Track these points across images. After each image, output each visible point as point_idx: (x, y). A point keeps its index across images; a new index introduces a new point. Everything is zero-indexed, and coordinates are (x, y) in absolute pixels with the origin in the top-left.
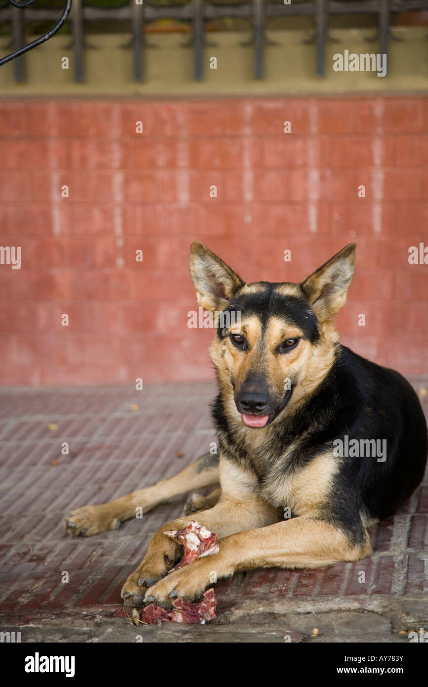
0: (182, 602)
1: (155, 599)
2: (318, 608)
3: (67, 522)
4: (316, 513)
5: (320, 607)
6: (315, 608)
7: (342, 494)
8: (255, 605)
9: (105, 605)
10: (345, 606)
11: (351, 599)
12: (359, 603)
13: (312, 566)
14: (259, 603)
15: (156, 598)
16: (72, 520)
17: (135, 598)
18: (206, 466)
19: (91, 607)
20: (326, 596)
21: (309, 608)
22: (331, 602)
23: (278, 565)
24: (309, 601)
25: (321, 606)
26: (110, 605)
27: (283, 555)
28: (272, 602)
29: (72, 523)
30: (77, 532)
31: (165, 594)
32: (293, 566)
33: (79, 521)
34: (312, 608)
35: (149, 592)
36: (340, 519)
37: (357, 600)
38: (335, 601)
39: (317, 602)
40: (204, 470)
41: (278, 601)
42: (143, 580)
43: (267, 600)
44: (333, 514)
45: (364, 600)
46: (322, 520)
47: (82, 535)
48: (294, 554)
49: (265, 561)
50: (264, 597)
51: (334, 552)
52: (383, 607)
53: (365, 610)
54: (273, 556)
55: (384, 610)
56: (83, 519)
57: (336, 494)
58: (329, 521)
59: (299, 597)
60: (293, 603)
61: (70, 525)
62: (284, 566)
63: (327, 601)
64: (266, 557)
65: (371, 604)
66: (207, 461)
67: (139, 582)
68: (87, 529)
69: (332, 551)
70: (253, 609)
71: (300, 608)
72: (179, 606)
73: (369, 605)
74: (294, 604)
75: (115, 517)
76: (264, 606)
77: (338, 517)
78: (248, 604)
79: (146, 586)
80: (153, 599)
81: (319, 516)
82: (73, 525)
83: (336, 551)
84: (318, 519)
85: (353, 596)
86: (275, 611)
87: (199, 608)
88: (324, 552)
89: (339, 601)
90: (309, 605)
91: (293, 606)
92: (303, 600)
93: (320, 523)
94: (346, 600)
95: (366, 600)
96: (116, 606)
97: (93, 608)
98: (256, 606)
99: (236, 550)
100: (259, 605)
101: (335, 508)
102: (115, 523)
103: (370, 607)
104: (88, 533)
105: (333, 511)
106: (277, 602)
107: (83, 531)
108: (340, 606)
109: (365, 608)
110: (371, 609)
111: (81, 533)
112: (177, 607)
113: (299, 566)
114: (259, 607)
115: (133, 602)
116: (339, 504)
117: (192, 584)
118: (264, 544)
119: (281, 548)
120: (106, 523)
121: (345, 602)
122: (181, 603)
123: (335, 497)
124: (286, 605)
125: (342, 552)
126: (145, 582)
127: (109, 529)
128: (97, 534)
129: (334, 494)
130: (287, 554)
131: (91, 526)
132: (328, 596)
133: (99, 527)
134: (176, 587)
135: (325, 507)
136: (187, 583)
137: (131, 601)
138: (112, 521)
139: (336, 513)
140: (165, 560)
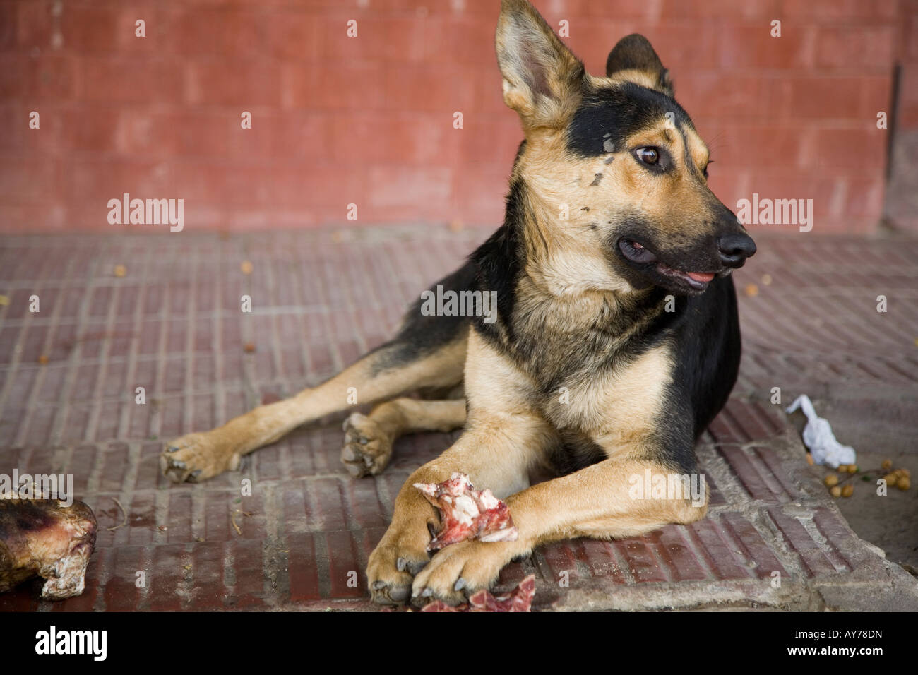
0: (486, 597)
1: (433, 593)
2: (681, 600)
3: (170, 461)
4: (640, 449)
5: (683, 599)
6: (675, 600)
7: (676, 418)
8: (582, 598)
9: (335, 601)
10: (722, 597)
11: (730, 585)
12: (744, 592)
13: (632, 533)
14: (587, 594)
15: (435, 591)
16: (178, 457)
17: (394, 590)
18: (386, 367)
19: (313, 604)
20: (693, 582)
21: (665, 601)
22: (700, 591)
23: (589, 533)
24: (666, 590)
25: (684, 597)
26: (344, 600)
27: (599, 518)
28: (609, 593)
29: (179, 461)
30: (185, 476)
31: (448, 585)
32: (608, 536)
33: (189, 458)
34: (671, 600)
35: (418, 583)
36: (675, 459)
37: (742, 587)
38: (706, 588)
39: (677, 591)
40: (381, 373)
41: (618, 590)
42: (404, 563)
43: (601, 590)
44: (664, 451)
45: (751, 587)
46: (650, 460)
47: (190, 480)
48: (613, 516)
49: (573, 528)
50: (596, 585)
51: (667, 509)
52: (782, 597)
53: (753, 602)
54: (586, 521)
55: (783, 602)
56: (194, 455)
57: (668, 417)
58: (660, 460)
59: (649, 583)
60: (640, 593)
61: (175, 464)
62: (597, 535)
63: (694, 589)
64: (578, 522)
65: (762, 593)
66: (387, 358)
67: (399, 565)
68: (199, 471)
69: (664, 507)
70: (580, 604)
71: (651, 600)
72: (479, 603)
73: (759, 595)
74: (643, 595)
75: (234, 450)
76: (595, 598)
77: (671, 454)
78: (572, 596)
79: (411, 572)
80: (431, 592)
81: (643, 454)
82: (181, 465)
83: (669, 508)
84: (645, 459)
85: (734, 582)
86: (614, 606)
87: (511, 606)
88: (653, 509)
89: (713, 589)
90: (665, 597)
91: (641, 598)
92: (656, 589)
93: (647, 463)
94: (724, 587)
95: (755, 586)
96: (355, 603)
97: (315, 606)
98: (584, 600)
99: (537, 513)
100: (589, 598)
101: (666, 442)
102: (235, 460)
103: (760, 597)
104: (200, 476)
105: (665, 446)
106: (615, 592)
107: (194, 474)
108: (714, 597)
109: (753, 599)
110: (762, 601)
111: (190, 476)
112: (476, 605)
113: (617, 534)
114: (587, 601)
115: (389, 596)
116: (672, 434)
117: (485, 567)
118: (575, 502)
119: (598, 507)
120: (224, 460)
121: (722, 590)
122: (484, 598)
123: (665, 422)
124: (629, 596)
125: (676, 510)
126: (407, 565)
127: (227, 470)
128: (213, 478)
129: (665, 419)
130: (605, 517)
131: (205, 466)
132: (696, 582)
133: (216, 468)
134: (462, 572)
135: (653, 438)
136: (477, 566)
137: (386, 595)
138: (230, 458)
139: (668, 450)
140: (430, 531)
